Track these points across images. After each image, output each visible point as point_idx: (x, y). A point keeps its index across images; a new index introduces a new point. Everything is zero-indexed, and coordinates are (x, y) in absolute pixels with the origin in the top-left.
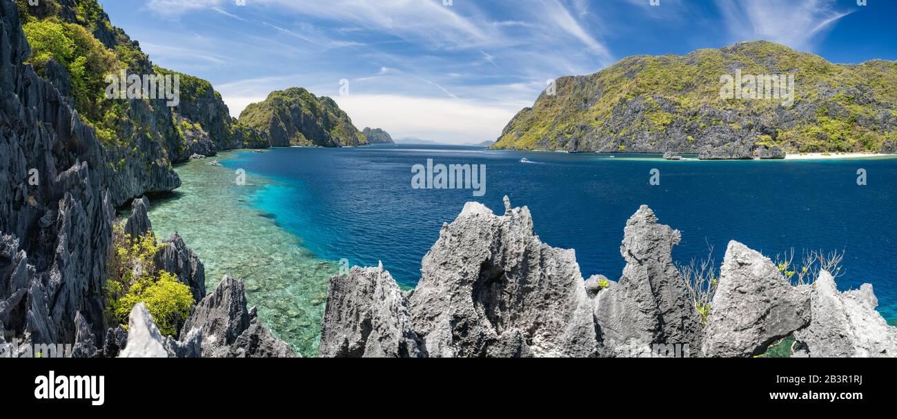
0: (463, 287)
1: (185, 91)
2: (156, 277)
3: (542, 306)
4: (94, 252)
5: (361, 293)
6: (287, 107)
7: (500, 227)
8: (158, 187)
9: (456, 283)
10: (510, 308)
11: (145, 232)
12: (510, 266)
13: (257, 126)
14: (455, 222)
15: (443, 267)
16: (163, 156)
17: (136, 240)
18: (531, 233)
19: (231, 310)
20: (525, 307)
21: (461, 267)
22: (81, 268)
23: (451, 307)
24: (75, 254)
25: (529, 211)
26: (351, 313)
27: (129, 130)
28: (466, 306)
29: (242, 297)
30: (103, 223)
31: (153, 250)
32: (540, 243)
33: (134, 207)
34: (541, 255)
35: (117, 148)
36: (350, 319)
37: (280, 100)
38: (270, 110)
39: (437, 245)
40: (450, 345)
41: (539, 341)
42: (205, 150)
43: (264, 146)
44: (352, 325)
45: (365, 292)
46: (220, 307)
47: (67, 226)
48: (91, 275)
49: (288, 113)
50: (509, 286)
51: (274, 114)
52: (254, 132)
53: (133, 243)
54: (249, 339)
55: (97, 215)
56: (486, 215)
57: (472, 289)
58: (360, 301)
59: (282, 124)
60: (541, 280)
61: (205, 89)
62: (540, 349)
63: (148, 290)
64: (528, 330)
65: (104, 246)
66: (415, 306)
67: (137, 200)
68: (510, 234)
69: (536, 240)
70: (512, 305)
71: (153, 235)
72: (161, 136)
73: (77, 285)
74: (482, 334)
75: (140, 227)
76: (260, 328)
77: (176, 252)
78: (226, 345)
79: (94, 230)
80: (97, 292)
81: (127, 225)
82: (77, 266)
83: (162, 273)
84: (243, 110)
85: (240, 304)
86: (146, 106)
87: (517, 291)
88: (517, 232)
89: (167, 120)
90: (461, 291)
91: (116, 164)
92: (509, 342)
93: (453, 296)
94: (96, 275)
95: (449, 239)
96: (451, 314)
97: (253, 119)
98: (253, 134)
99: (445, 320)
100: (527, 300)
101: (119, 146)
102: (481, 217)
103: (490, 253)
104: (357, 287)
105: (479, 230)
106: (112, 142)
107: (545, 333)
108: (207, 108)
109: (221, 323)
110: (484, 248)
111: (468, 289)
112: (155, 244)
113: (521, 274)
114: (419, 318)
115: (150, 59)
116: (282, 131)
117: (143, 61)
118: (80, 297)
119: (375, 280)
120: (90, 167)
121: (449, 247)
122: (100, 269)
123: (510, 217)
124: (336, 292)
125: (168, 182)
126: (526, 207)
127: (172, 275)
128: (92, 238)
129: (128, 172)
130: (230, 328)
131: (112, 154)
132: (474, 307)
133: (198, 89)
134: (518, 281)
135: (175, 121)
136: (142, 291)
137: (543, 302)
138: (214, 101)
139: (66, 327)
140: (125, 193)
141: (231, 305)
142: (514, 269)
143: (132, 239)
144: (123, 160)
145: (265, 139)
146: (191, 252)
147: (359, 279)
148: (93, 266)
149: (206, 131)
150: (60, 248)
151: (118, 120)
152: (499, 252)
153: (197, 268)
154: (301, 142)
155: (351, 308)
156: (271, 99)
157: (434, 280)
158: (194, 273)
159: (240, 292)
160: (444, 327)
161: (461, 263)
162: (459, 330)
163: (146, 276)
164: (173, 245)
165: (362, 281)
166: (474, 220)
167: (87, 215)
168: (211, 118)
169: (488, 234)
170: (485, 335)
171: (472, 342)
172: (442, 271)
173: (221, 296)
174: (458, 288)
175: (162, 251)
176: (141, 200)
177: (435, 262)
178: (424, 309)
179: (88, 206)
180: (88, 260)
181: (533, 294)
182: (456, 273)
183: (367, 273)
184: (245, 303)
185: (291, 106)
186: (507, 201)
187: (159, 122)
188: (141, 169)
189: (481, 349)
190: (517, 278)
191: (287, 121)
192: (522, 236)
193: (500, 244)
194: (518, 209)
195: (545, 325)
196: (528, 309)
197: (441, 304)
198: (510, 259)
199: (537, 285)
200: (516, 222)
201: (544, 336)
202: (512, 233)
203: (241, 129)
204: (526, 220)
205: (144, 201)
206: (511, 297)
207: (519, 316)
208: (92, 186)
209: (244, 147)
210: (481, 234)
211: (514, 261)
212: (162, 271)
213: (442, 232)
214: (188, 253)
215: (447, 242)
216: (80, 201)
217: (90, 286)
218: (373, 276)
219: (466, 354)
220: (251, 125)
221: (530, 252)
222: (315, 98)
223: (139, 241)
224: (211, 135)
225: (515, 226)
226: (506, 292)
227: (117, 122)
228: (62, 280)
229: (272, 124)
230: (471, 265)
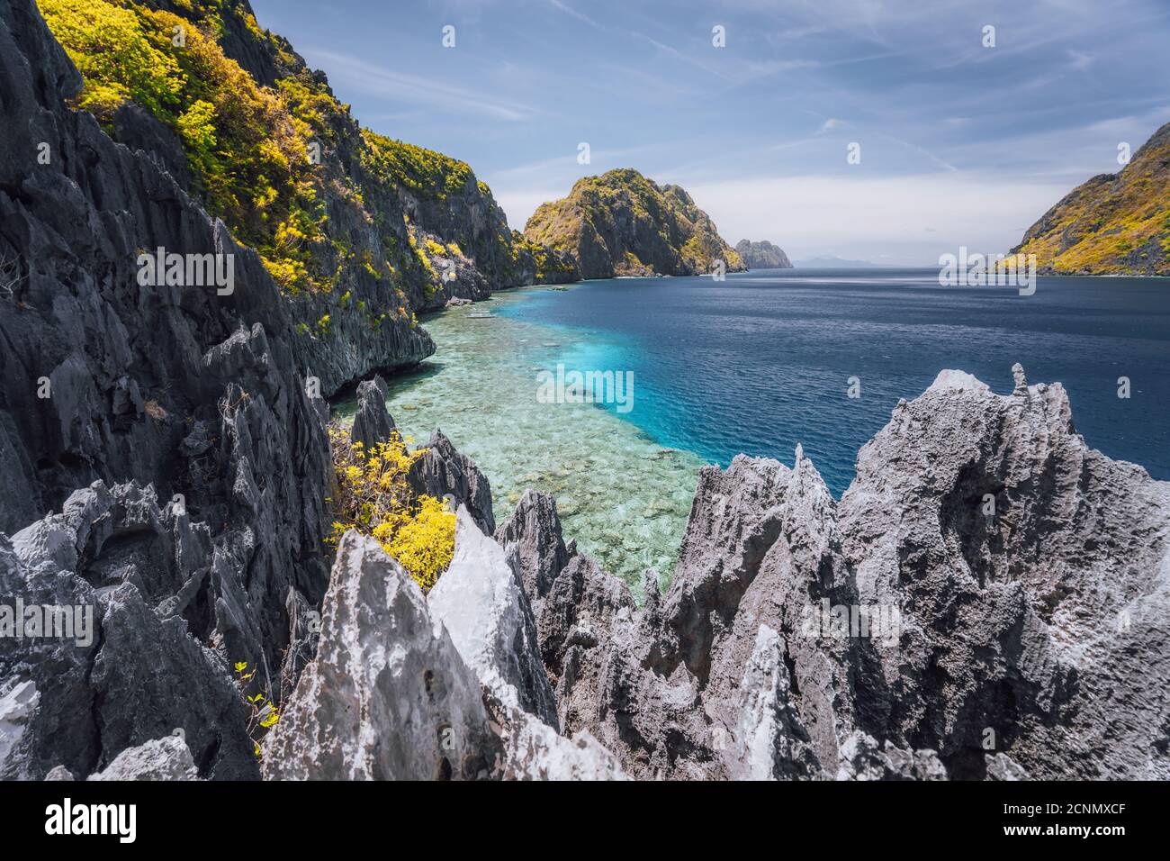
0: (926, 499)
1: (428, 183)
2: (414, 507)
3: (1078, 560)
4: (301, 483)
5: (747, 497)
6: (606, 208)
7: (1001, 413)
8: (396, 357)
9: (913, 491)
10: (1010, 552)
11: (387, 436)
12: (1015, 478)
13: (557, 244)
14: (919, 399)
15: (892, 465)
16: (399, 303)
17: (373, 451)
18: (1065, 428)
19: (540, 542)
20: (1042, 556)
21: (924, 469)
22: (284, 513)
23: (901, 526)
24: (268, 492)
25: (1064, 390)
26: (729, 526)
27: (332, 261)
28: (928, 527)
29: (554, 520)
30: (310, 429)
31: (405, 463)
32: (1085, 448)
33: (361, 396)
34: (1085, 468)
35: (312, 295)
36: (726, 534)
37: (595, 194)
38: (578, 213)
39: (886, 432)
40: (894, 587)
41: (1064, 620)
42: (470, 289)
43: (570, 278)
44: (729, 543)
45: (755, 495)
46: (523, 539)
47: (244, 444)
48: (303, 523)
49: (610, 218)
50: (1012, 512)
51: (585, 220)
52: (551, 255)
53: (368, 456)
54: (571, 582)
55: (296, 417)
56: (976, 391)
57: (940, 504)
58: (746, 508)
59: (599, 238)
60: (1079, 514)
61: (460, 178)
62: (1064, 634)
63: (403, 531)
64: (1043, 598)
65: (319, 470)
66: (843, 516)
67: (365, 383)
68: (1020, 427)
69: (1075, 442)
70: (1015, 546)
71: (401, 439)
72: (393, 269)
73: (281, 544)
74: (952, 581)
75: (376, 428)
76: (583, 561)
77: (442, 464)
78: (539, 598)
79: (296, 444)
80: (315, 550)
81: (355, 429)
82: (276, 512)
83: (424, 500)
84: (531, 216)
85: (552, 531)
86: (358, 213)
87: (1028, 524)
88: (1036, 425)
89: (399, 238)
90: (922, 506)
91: (312, 326)
92: (1000, 602)
93: (907, 511)
94: (311, 522)
95: (907, 425)
96: (900, 537)
97: (549, 232)
98: (552, 260)
99: (890, 544)
100: (1047, 545)
101: (315, 291)
102: (966, 395)
103: (979, 452)
104: (743, 486)
105: (961, 415)
106: (301, 283)
107: (1078, 609)
108: (468, 214)
109: (526, 564)
110: (968, 444)
111: (933, 503)
112: (406, 453)
113: (1039, 496)
114: (848, 536)
115: (354, 116)
116: (600, 251)
117: (340, 120)
118: (288, 563)
119: (771, 478)
120: (270, 333)
121: (906, 436)
122: (316, 510)
123: (1022, 399)
124: (708, 491)
125: (413, 348)
126: (1059, 384)
127: (440, 500)
128: (295, 459)
129: (339, 339)
130: (542, 570)
131: (304, 307)
132: (942, 533)
133: (449, 179)
134: (1030, 506)
135: (413, 241)
136: (393, 536)
137: (1081, 553)
138: (479, 201)
139: (271, 619)
140: (337, 373)
141: (540, 534)
142: (1024, 487)
143: (365, 449)
144: (326, 318)
145: (572, 267)
146: (465, 461)
147: (746, 475)
148: (303, 507)
149: (469, 258)
150: (241, 484)
151: (306, 242)
152: (996, 454)
153: (478, 485)
154: (635, 269)
155: (731, 517)
156: (579, 194)
157: (877, 483)
158: (474, 495)
159: (550, 512)
160: (887, 556)
161: (924, 462)
162: (912, 565)
163: (398, 508)
164: (435, 452)
165: (752, 477)
166: (953, 398)
167: (278, 418)
168: (476, 232)
169: (978, 423)
170: (958, 584)
171: (933, 590)
172: (891, 470)
173: (523, 522)
174: (915, 500)
175: (419, 463)
176: (373, 383)
177: (880, 455)
178: (858, 523)
179: (278, 402)
180: (292, 498)
181: (1058, 535)
182: (916, 476)
183: (760, 467)
184: (558, 529)
185: (614, 206)
186: (1019, 372)
187: (386, 243)
188: (362, 329)
189: (947, 605)
190: (1028, 501)
191: (607, 232)
192: (1045, 432)
193: (1000, 441)
194: (1041, 386)
195: (1080, 595)
196: (1048, 559)
197: (885, 519)
198: (1016, 467)
199: (1070, 520)
200: (1034, 407)
201: (1077, 613)
202: (1025, 424)
203: (530, 250)
204: (1056, 407)
205: (379, 384)
206: (1013, 532)
207: (1028, 569)
208: (279, 368)
209: (537, 282)
210: (964, 421)
211: (1026, 473)
212: (423, 496)
213: (896, 412)
214: (460, 462)
215: (904, 428)
216: (261, 397)
217: (303, 543)
218: (769, 472)
219: (920, 608)
220: (547, 242)
221: (1061, 461)
222: (656, 188)
223: (379, 452)
224: (479, 263)
225: (1032, 414)
226: (1003, 520)
227: (304, 245)
228: (256, 540)
229: (583, 239)
230: (941, 467)
